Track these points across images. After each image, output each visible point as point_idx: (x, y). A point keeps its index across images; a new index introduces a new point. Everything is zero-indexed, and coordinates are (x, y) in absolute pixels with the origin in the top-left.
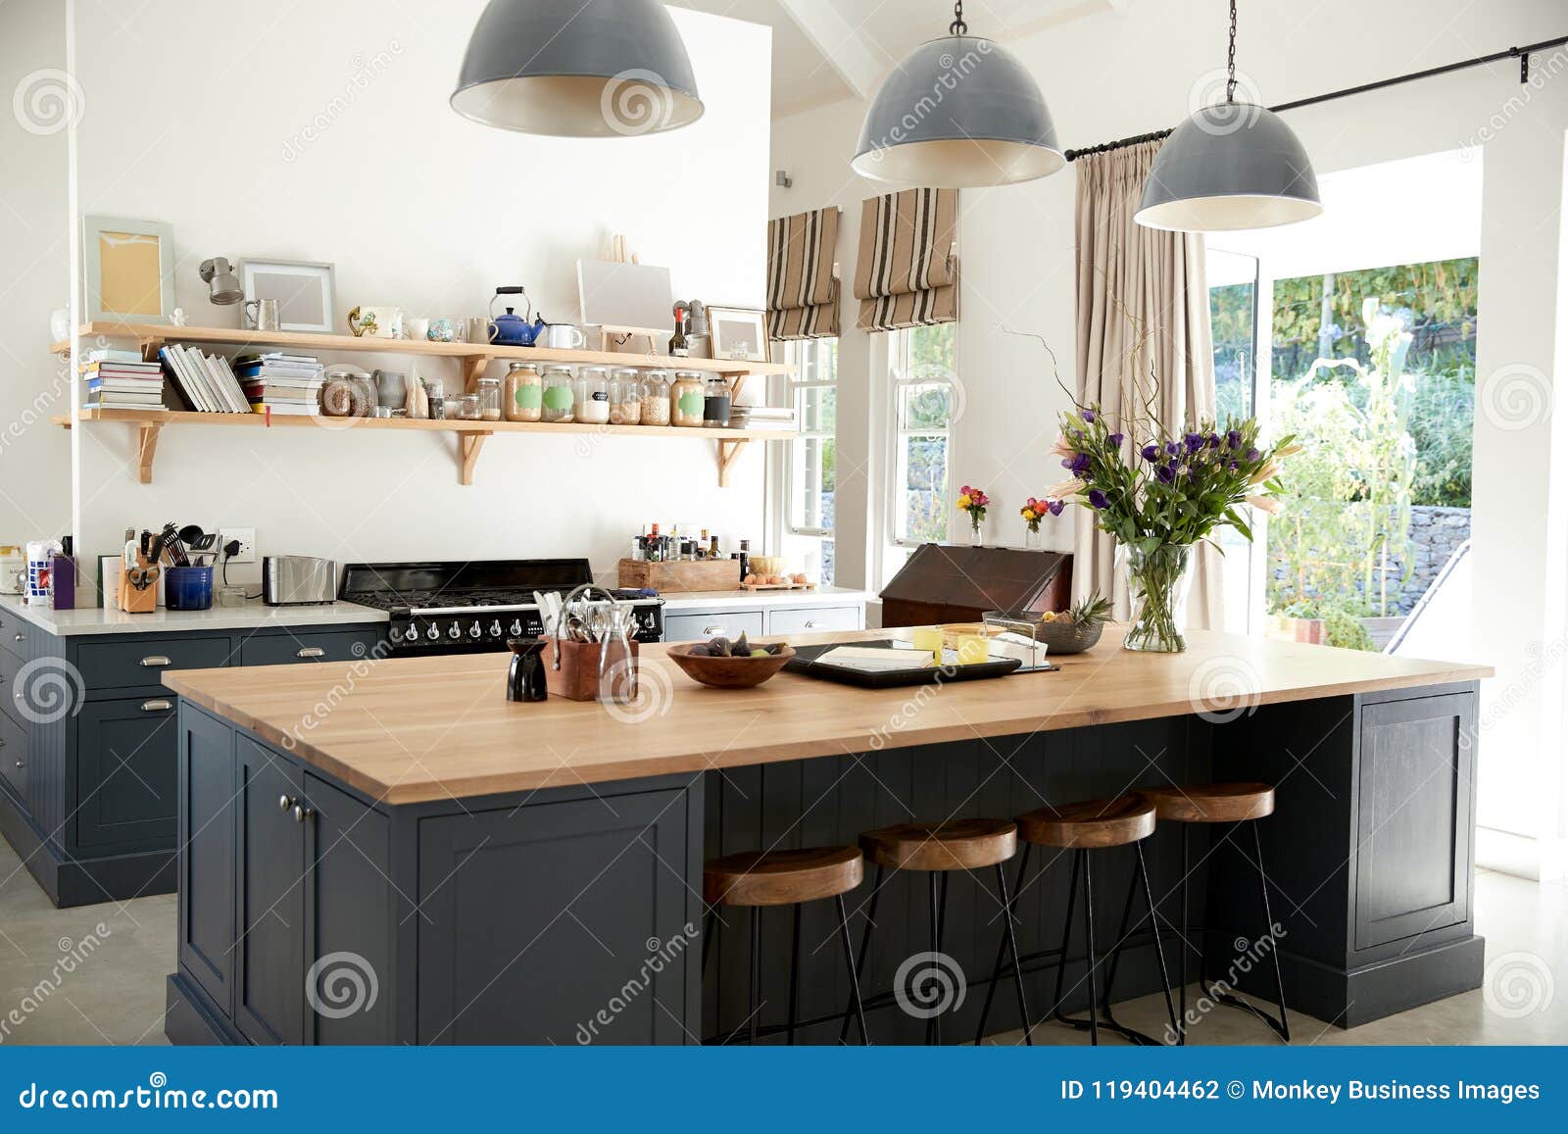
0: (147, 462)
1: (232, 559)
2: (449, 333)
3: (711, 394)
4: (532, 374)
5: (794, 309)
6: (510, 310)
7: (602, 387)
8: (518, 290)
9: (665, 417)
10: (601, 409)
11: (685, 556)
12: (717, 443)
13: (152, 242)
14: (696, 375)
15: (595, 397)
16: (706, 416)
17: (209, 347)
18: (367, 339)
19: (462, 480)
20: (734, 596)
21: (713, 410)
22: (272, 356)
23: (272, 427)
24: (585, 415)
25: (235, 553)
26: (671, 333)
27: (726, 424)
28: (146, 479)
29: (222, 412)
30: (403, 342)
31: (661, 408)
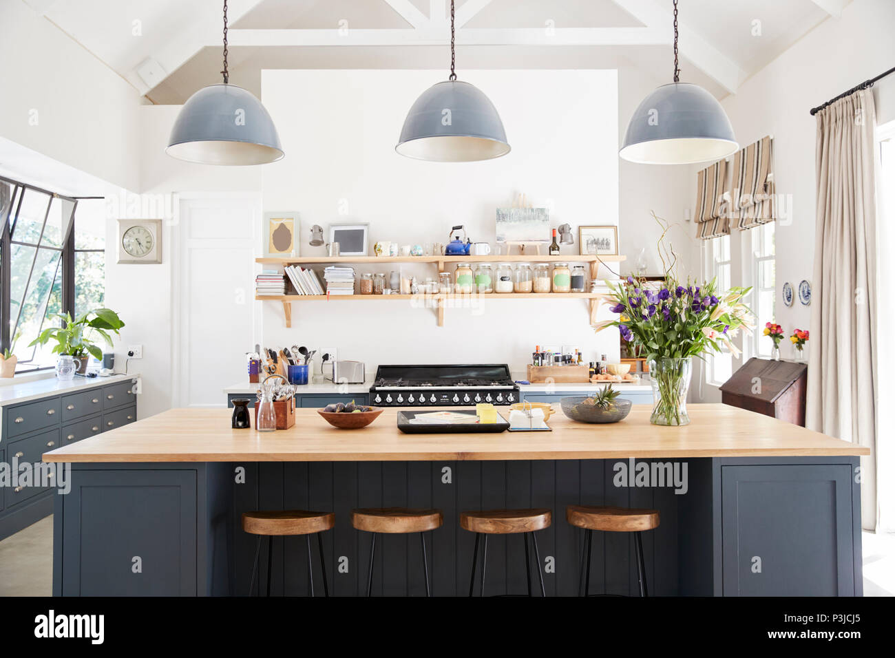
0: (288, 318)
1: (326, 361)
2: (420, 252)
3: (574, 275)
4: (466, 269)
5: (710, 220)
6: (457, 238)
7: (508, 274)
8: (460, 228)
9: (547, 288)
10: (507, 285)
11: (557, 363)
12: (588, 300)
13: (291, 221)
14: (564, 265)
15: (502, 279)
16: (572, 287)
17: (304, 266)
18: (380, 257)
19: (439, 324)
20: (585, 385)
21: (575, 282)
22: (329, 268)
23: (330, 301)
24: (498, 289)
25: (327, 359)
26: (550, 243)
27: (582, 290)
28: (289, 326)
29: (311, 296)
30: (398, 258)
31: (544, 283)
